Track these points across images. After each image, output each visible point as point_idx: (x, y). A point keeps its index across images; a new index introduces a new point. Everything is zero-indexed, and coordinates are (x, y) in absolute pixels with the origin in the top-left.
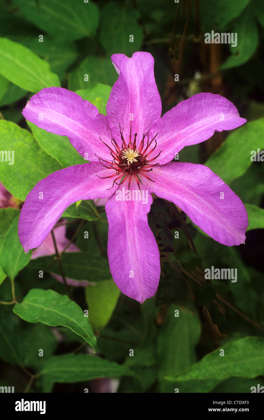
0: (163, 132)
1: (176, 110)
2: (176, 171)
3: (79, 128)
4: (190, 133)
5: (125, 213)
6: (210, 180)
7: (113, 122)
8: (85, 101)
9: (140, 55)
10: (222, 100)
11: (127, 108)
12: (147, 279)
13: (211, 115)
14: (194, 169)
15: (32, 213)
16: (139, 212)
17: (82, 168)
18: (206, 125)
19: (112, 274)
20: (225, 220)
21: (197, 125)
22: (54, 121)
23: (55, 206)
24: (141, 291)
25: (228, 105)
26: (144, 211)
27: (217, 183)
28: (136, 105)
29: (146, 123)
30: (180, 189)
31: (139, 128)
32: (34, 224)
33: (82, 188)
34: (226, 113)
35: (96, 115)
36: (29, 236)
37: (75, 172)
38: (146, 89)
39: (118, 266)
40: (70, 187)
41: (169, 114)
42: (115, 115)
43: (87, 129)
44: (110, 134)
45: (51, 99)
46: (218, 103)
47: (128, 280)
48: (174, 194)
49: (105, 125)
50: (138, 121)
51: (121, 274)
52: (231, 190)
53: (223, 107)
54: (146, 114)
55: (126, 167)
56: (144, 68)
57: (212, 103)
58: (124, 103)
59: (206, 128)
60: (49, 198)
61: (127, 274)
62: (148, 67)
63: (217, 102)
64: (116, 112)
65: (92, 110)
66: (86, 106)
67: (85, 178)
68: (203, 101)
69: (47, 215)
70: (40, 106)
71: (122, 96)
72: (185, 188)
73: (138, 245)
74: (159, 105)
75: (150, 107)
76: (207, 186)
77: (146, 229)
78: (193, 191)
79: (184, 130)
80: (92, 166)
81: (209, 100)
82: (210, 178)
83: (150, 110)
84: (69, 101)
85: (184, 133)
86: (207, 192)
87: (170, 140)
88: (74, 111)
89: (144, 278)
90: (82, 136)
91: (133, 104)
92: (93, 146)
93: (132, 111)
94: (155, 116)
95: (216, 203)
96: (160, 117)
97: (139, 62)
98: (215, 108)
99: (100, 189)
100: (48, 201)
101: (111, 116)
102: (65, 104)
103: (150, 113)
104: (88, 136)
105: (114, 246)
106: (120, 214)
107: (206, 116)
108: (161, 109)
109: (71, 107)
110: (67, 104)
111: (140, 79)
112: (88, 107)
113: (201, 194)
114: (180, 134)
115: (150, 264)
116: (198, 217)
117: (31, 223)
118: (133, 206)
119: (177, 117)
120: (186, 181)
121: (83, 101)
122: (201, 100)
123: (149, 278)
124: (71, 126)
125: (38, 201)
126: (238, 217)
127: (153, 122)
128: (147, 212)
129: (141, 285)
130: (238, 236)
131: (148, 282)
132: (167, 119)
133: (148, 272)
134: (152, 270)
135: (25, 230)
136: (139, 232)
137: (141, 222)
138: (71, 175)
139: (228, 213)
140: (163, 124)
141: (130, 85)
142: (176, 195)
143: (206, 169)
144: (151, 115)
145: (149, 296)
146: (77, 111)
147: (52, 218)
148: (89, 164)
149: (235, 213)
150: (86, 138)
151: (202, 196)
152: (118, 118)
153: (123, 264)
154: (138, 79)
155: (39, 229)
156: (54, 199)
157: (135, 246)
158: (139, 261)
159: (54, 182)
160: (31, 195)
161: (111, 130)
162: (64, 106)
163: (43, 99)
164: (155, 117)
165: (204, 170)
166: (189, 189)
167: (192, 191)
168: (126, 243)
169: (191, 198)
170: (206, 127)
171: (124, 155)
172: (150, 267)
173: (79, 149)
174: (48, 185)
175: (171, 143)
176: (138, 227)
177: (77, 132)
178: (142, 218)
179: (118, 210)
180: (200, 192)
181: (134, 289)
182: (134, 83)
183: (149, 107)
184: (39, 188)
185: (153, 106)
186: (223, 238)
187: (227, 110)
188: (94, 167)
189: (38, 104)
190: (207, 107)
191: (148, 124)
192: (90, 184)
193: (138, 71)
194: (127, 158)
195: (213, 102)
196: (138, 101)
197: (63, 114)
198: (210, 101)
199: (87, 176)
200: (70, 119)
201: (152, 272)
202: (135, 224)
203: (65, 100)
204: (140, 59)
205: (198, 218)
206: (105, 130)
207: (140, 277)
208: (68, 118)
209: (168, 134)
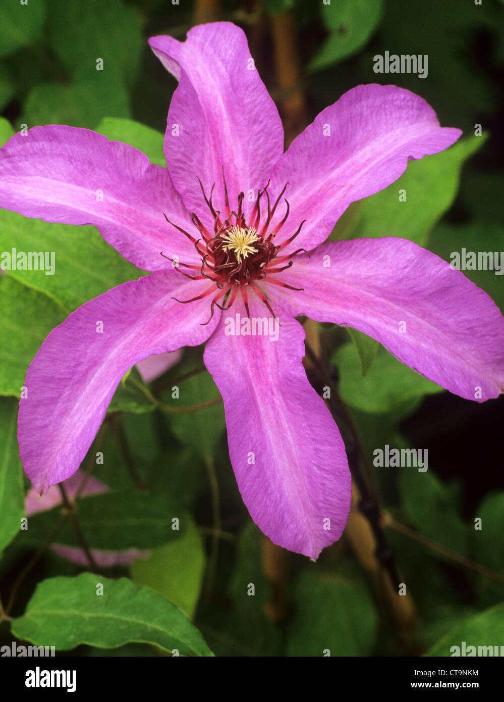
0: (294, 183)
1: (315, 131)
2: (339, 260)
3: (111, 204)
4: (352, 176)
5: (249, 368)
6: (419, 266)
7: (182, 179)
8: (117, 142)
9: (206, 30)
10: (402, 96)
11: (207, 145)
12: (321, 505)
13: (387, 131)
14: (378, 248)
15: (44, 405)
16: (278, 361)
17: (137, 289)
18: (381, 153)
19: (247, 506)
20: (460, 347)
21: (363, 154)
22: (51, 199)
23: (90, 380)
24: (311, 532)
25: (415, 104)
26: (290, 356)
27: (436, 269)
28: (225, 136)
29: (255, 170)
30: (355, 297)
31: (240, 184)
32: (50, 429)
33: (142, 332)
34: (415, 123)
35: (144, 170)
36: (43, 458)
37: (123, 300)
38: (242, 96)
39: (255, 487)
40: (117, 333)
41: (301, 141)
42: (185, 163)
43: (127, 205)
44: (180, 207)
45: (35, 153)
46: (395, 103)
47: (281, 513)
48: (344, 311)
49: (166, 189)
50: (236, 169)
51: (266, 503)
52: (467, 279)
53: (407, 110)
54: (250, 151)
55: (233, 268)
56: (224, 54)
57: (383, 105)
58: (199, 134)
59: (383, 159)
60: (76, 366)
61: (276, 501)
62: (233, 51)
63: (392, 101)
64: (187, 157)
65: (134, 160)
66: (119, 154)
67: (146, 308)
68: (364, 103)
69: (77, 405)
70: (13, 174)
71: (191, 119)
72: (365, 293)
73: (289, 433)
74: (275, 127)
75: (256, 135)
76: (415, 279)
77: (303, 394)
78: (384, 297)
79: (337, 171)
80: (156, 281)
81: (376, 98)
82: (418, 263)
83: (258, 139)
84: (79, 151)
85: (338, 179)
86: (416, 293)
87: (311, 198)
88: (93, 169)
89: (315, 504)
90: (119, 220)
91: (216, 134)
92: (148, 239)
93: (218, 149)
94: (270, 150)
95: (438, 315)
96: (282, 151)
97: (207, 44)
98: (391, 113)
99: (181, 327)
100: (73, 374)
101: (176, 167)
102: (70, 159)
103: (259, 146)
104: (134, 219)
105: (241, 443)
106: (238, 372)
107: (376, 134)
108: (283, 132)
109: (84, 163)
110: (75, 159)
111: (221, 78)
112: (125, 155)
113: (403, 301)
114: (331, 181)
115: (324, 470)
116: (407, 351)
117: (45, 427)
118: (262, 352)
119: (319, 144)
120: (365, 278)
121: (112, 144)
122: (360, 101)
123: (327, 500)
124: (91, 203)
125: (53, 377)
126: (487, 337)
127: (268, 166)
128: (298, 357)
129: (310, 519)
130: (492, 379)
131: (324, 510)
132: (297, 153)
133: (321, 487)
134: (331, 481)
135: (34, 447)
136: (287, 405)
137: (291, 381)
138: (116, 307)
139: (466, 332)
140: (290, 165)
141: (202, 96)
142: (351, 312)
143: (404, 245)
144: (260, 151)
145: (331, 541)
146: (100, 168)
147: (88, 409)
148: (149, 277)
149: (480, 329)
150: (129, 223)
151: (404, 303)
152: (191, 169)
153: (266, 481)
154: (215, 80)
155: (64, 439)
156: (86, 367)
157: (283, 438)
158: (299, 467)
159: (80, 328)
160: (36, 367)
161: (180, 196)
162: (68, 162)
163: (16, 158)
164: (271, 154)
165: (400, 247)
166: (373, 294)
167: (380, 297)
168: (262, 434)
169: (383, 313)
170: (382, 157)
171: (227, 244)
172: (325, 476)
173: (122, 249)
174: (70, 338)
175: (315, 204)
176: (283, 394)
177: (106, 215)
178: (292, 372)
179: (232, 366)
180: (399, 297)
181: (296, 531)
182: (209, 91)
183: (254, 134)
184: (51, 348)
185: (262, 130)
186: (465, 387)
187: (416, 114)
188: (161, 282)
189: (7, 170)
190: (374, 116)
191: (258, 172)
192: (158, 320)
193: (212, 63)
194: (234, 249)
195: (385, 102)
196: (226, 126)
197: (69, 181)
198: (378, 101)
199: (150, 305)
200: (85, 190)
201: (332, 486)
202: (275, 390)
203: (69, 150)
204: (209, 39)
205: (407, 353)
206: (168, 198)
207: (304, 503)
208: (81, 189)
209: (306, 185)
